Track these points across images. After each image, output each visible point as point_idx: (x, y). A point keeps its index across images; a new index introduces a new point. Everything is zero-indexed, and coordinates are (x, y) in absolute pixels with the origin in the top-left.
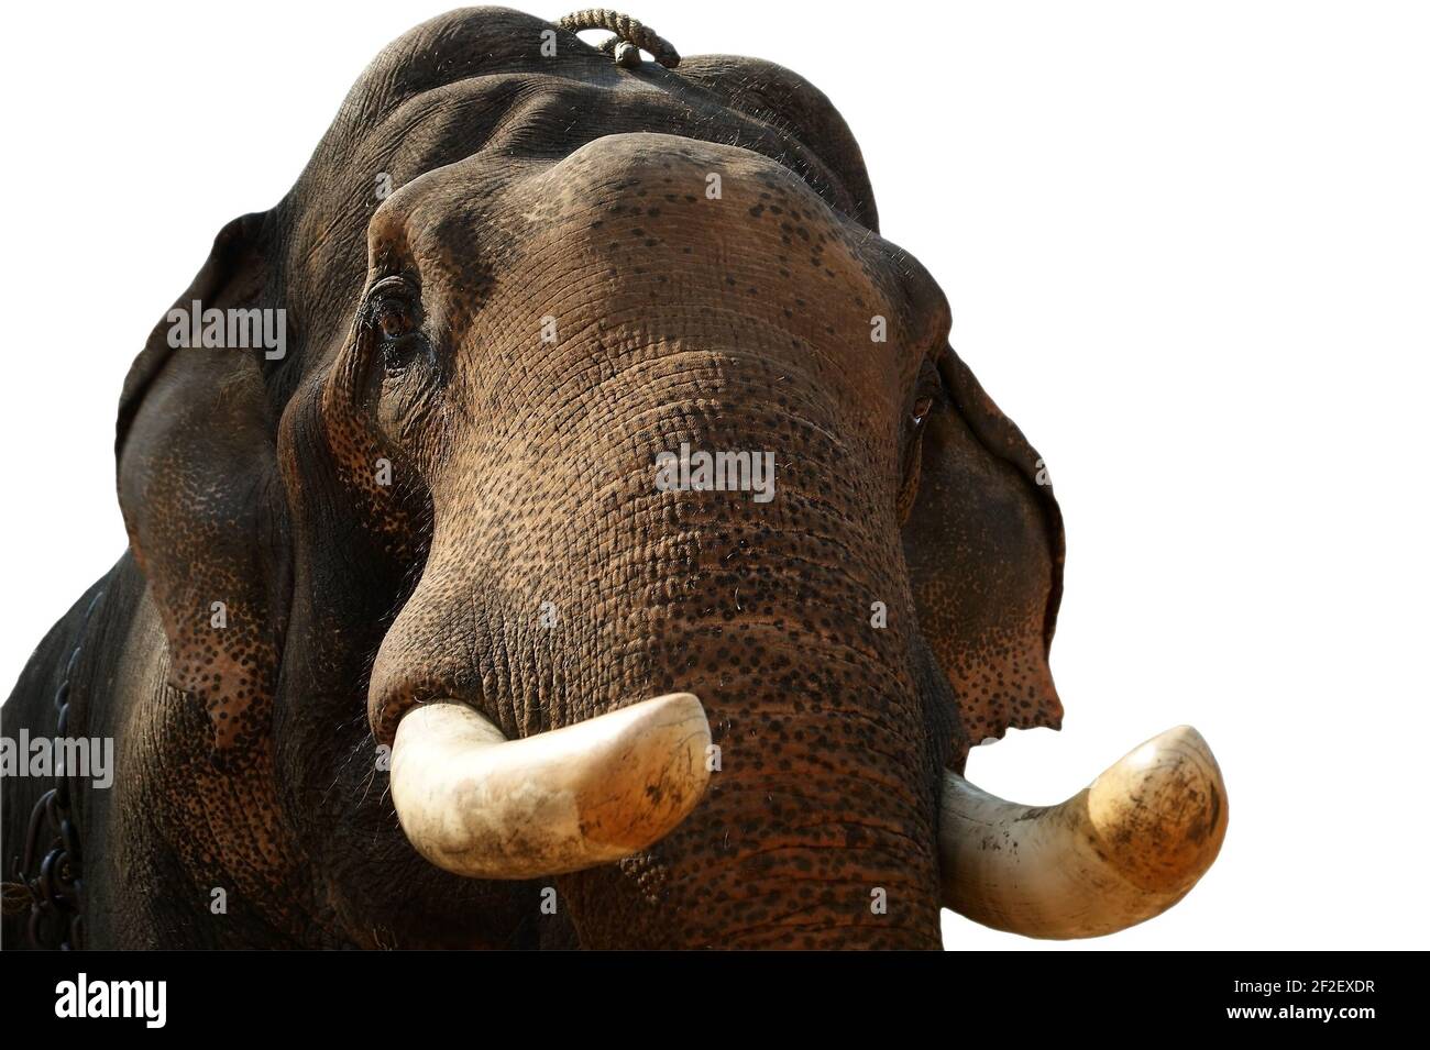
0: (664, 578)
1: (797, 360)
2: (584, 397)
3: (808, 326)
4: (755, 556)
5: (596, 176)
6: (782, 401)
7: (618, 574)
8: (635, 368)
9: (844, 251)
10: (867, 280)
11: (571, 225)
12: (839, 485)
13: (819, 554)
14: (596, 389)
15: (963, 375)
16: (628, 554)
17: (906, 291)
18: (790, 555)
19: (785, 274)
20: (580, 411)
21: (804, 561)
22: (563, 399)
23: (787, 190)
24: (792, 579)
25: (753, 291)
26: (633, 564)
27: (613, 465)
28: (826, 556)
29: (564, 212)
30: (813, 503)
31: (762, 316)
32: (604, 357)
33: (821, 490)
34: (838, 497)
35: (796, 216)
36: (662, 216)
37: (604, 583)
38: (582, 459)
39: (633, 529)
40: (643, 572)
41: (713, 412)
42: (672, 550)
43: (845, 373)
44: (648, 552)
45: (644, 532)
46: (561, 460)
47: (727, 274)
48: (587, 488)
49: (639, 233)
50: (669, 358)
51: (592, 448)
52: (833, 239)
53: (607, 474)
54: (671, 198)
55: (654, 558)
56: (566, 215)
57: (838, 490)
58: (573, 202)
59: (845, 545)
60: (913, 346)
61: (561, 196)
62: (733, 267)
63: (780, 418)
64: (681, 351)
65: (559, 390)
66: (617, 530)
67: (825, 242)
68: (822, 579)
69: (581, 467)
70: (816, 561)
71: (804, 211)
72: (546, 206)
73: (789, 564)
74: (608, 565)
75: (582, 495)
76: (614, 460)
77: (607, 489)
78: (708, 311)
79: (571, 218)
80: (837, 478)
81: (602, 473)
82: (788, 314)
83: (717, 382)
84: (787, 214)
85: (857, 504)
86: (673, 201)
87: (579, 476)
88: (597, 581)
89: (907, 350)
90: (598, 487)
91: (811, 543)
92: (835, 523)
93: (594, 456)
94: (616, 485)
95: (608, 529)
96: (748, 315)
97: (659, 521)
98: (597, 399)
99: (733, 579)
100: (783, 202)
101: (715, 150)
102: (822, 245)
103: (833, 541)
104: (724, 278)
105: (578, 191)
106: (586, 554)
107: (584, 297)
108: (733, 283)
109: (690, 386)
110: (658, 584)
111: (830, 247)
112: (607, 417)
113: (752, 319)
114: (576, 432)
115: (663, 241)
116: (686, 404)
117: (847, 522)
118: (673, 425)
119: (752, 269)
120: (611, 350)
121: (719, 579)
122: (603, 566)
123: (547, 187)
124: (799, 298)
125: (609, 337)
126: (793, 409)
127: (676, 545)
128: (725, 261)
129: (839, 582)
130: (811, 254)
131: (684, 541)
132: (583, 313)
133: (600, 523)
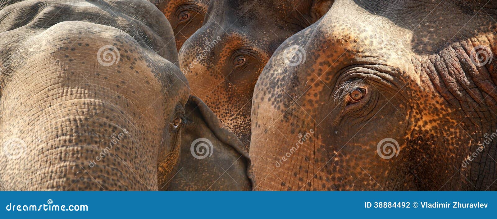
0: (54, 179)
1: (118, 102)
2: (39, 113)
3: (125, 91)
4: (87, 173)
5: (54, 36)
6: (107, 118)
7: (39, 177)
8: (58, 104)
9: (144, 64)
10: (152, 75)
11: (44, 53)
12: (123, 149)
13: (111, 173)
14: (44, 111)
15: (208, 113)
16: (43, 170)
17: (170, 79)
18: (100, 174)
19: (119, 72)
20: (37, 118)
21: (104, 176)
22: (33, 113)
23: (124, 42)
24: (99, 183)
25: (106, 78)
26: (45, 173)
27: (44, 138)
28: (113, 175)
29: (42, 49)
30: (112, 155)
31: (107, 87)
32: (48, 100)
33: (116, 150)
34: (122, 153)
35: (126, 51)
36: (76, 50)
37: (34, 180)
38: (34, 135)
39: (47, 161)
40: (47, 176)
41: (80, 120)
42: (58, 169)
43: (138, 108)
44: (50, 170)
45: (50, 162)
46: (28, 135)
47: (97, 72)
48: (34, 146)
49: (67, 56)
50: (70, 101)
51: (38, 132)
52: (141, 60)
53: (41, 141)
54: (80, 44)
55: (52, 172)
56: (42, 50)
57: (122, 150)
58: (46, 45)
59: (121, 171)
60: (170, 99)
61: (42, 43)
62: (100, 69)
63: (105, 124)
64: (75, 99)
65: (32, 110)
66: (41, 161)
67: (136, 61)
68: (110, 183)
69: (34, 138)
70: (109, 177)
71: (130, 50)
72: (37, 46)
73: (99, 177)
74: (36, 173)
75: (32, 148)
76: (45, 136)
77: (40, 147)
78: (88, 85)
79: (44, 50)
80: (123, 146)
81: (40, 141)
82: (118, 86)
83: (84, 110)
84: (123, 51)
85: (129, 155)
86: (80, 45)
87: (33, 141)
88: (32, 179)
89: (168, 101)
90: (38, 145)
91: (108, 169)
92: (119, 163)
93: (39, 134)
94: (44, 145)
95: (38, 161)
96: (102, 87)
97: (56, 159)
98: (44, 114)
99: (78, 181)
100: (122, 46)
101: (101, 27)
102: (135, 62)
103: (117, 169)
104: (96, 73)
105: (48, 41)
106: (30, 169)
107: (44, 79)
108: (98, 75)
109: (75, 111)
110: (52, 181)
111: (139, 62)
112: (45, 121)
113: (104, 88)
114: (35, 125)
115: (75, 59)
116: (72, 117)
117: (124, 163)
118: (66, 125)
119: (107, 70)
120: (51, 98)
121: (73, 181)
122: (35, 174)
123: (38, 39)
124: (123, 81)
125: (51, 93)
126: (111, 120)
127: (60, 167)
128: (97, 67)
129: (116, 185)
130: (131, 65)
131: (63, 166)
132: (44, 84)
133: (36, 159)
